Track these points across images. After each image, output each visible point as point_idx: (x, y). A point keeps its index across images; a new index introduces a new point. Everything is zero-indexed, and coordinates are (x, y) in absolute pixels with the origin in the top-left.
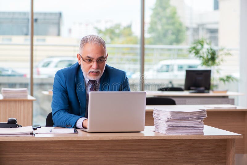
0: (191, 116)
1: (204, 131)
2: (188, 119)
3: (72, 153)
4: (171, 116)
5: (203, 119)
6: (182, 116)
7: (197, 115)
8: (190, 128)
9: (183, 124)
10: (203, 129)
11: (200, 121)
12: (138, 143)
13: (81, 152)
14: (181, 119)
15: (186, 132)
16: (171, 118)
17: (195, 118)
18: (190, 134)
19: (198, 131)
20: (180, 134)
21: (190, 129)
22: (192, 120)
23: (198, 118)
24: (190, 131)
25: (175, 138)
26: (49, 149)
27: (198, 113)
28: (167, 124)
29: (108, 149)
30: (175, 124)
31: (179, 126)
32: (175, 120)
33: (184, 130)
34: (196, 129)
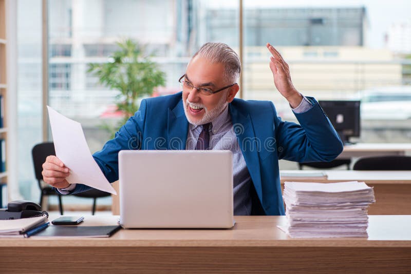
0: (341, 199)
1: (368, 230)
2: (335, 206)
3: (108, 269)
4: (299, 201)
5: (367, 207)
6: (321, 200)
7: (354, 200)
8: (337, 224)
9: (324, 216)
10: (366, 227)
11: (360, 209)
12: (239, 253)
13: (125, 267)
14: (319, 206)
15: (331, 233)
16: (298, 204)
17: (349, 204)
18: (338, 237)
19: (357, 230)
20: (317, 237)
21: (339, 227)
22: (342, 208)
23: (354, 204)
24: (339, 230)
25: (303, 245)
26: (64, 261)
27: (356, 195)
28: (291, 216)
29: (180, 264)
30: (306, 216)
31: (316, 220)
32: (308, 209)
33: (326, 228)
34: (351, 227)
